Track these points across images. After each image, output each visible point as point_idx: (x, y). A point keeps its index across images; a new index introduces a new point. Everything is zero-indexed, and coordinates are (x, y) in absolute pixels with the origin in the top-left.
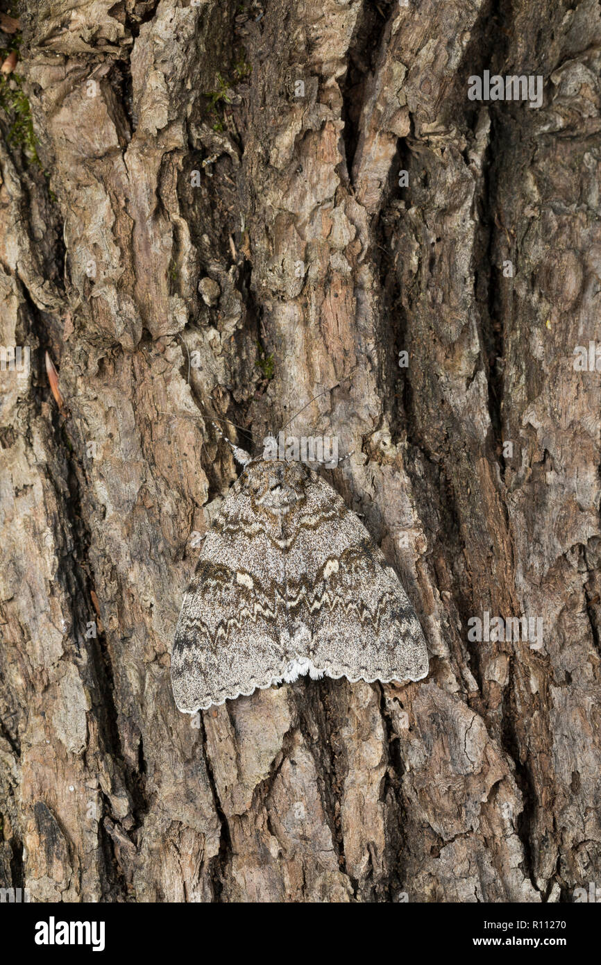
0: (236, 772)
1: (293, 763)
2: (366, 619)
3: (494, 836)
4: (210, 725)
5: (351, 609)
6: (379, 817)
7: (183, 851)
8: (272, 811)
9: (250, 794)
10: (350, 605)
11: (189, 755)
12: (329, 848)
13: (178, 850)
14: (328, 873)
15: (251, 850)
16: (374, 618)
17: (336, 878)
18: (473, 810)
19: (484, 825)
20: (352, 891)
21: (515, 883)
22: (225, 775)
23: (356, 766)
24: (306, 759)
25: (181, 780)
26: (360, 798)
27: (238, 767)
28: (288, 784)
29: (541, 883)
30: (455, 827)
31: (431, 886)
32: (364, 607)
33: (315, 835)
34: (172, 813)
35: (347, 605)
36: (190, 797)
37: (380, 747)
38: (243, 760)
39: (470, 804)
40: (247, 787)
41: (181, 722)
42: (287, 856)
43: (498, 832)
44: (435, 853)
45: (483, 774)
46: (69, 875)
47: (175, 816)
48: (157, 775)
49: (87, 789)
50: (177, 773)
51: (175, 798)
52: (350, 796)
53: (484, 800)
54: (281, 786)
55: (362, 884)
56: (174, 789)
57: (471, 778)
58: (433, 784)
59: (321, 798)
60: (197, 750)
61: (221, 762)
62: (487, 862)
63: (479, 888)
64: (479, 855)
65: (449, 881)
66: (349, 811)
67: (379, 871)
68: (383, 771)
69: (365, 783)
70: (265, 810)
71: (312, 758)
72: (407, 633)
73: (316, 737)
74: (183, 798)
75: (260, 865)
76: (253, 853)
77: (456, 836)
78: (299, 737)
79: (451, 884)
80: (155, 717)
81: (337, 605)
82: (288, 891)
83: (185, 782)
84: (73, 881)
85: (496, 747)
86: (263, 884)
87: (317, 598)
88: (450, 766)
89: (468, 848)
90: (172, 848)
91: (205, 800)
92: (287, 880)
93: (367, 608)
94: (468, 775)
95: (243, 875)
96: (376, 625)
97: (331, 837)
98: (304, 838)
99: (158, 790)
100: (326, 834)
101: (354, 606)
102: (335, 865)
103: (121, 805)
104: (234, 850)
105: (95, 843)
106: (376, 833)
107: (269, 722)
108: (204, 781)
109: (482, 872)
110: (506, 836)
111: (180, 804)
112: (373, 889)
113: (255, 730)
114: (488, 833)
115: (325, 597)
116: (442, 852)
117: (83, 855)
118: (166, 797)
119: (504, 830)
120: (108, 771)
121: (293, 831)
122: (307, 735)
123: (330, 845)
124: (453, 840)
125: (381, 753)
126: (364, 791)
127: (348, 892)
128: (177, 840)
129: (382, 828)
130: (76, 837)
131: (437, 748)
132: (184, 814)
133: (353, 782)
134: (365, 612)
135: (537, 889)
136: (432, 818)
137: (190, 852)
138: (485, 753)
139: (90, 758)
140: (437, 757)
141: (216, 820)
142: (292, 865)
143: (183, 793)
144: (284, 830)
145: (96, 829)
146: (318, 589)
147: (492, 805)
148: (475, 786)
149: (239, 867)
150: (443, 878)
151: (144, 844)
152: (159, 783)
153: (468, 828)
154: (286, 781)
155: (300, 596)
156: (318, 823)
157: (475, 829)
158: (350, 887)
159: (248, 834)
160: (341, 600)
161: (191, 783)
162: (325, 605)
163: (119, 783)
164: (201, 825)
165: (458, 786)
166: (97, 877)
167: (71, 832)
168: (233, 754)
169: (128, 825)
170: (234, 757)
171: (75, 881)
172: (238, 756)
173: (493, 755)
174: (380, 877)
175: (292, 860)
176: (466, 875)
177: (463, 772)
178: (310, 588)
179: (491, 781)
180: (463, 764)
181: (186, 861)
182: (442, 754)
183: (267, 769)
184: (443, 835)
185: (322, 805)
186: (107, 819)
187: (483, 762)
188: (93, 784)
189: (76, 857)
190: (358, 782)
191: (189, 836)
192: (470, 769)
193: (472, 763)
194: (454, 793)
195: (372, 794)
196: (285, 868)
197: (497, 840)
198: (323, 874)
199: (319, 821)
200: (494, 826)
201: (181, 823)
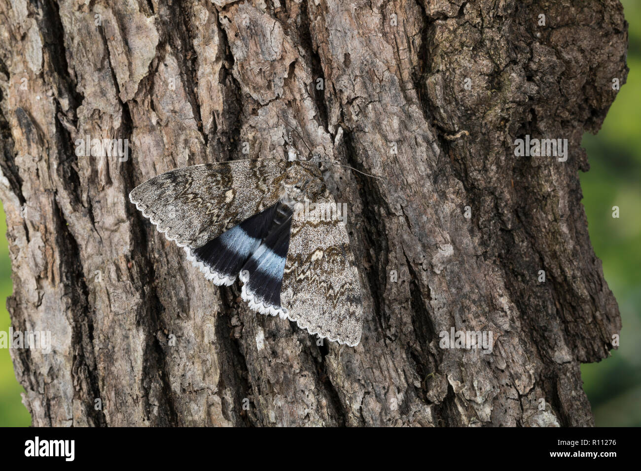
0: (128, 73)
1: (166, 65)
2: (330, 295)
3: (295, 100)
4: (112, 46)
5: (322, 286)
6: (220, 94)
7: (103, 128)
8: (154, 97)
9: (136, 86)
10: (322, 283)
11: (99, 66)
12: (191, 117)
13: (100, 127)
14: (188, 132)
15: (145, 124)
16: (335, 296)
17: (193, 134)
18: (279, 83)
19: (287, 92)
20: (204, 142)
21: (313, 130)
22: (122, 77)
23: (204, 63)
24: (172, 61)
25: (96, 82)
26: (209, 82)
27: (130, 70)
28: (163, 79)
29: (330, 128)
30: (269, 96)
31: (253, 134)
32: (331, 287)
33: (181, 110)
34: (93, 104)
35: (320, 283)
36: (103, 93)
37: (216, 48)
38: (133, 66)
39: (276, 80)
40: (135, 82)
41: (94, 46)
42: (163, 124)
43: (298, 97)
44: (255, 112)
45: (282, 58)
46: (40, 152)
47: (95, 106)
48: (83, 81)
49: (47, 96)
50: (94, 78)
51: (95, 95)
52: (202, 82)
53: (286, 76)
54: (159, 80)
55: (210, 136)
56: (93, 89)
57: (276, 63)
58: (249, 68)
59: (184, 86)
60: (106, 63)
61: (120, 68)
62: (290, 117)
63: (285, 133)
64: (284, 112)
65: (264, 130)
66: (202, 92)
67: (219, 127)
68: (220, 64)
69: (211, 73)
70: (149, 96)
71: (175, 60)
72: (354, 313)
73: (179, 48)
74: (100, 94)
75: (150, 132)
76: (147, 126)
77: (270, 101)
78: (168, 48)
79: (266, 132)
80: (78, 44)
81: (314, 280)
82: (167, 147)
83: (99, 83)
84: (44, 155)
85: (290, 41)
86: (152, 144)
87: (303, 273)
88: (261, 56)
89: (277, 107)
90: (97, 127)
91: (111, 93)
92: (165, 139)
93: (332, 289)
94: (274, 61)
95: (139, 140)
96: (335, 302)
97: (191, 110)
98: (174, 111)
99: (84, 91)
100: (189, 109)
101: (325, 285)
102: (195, 127)
103: (65, 103)
104: (134, 125)
105: (54, 130)
106: (219, 104)
107: (148, 40)
108: (110, 81)
109: (287, 124)
110: (303, 99)
111: (98, 99)
112: (219, 139)
113: (141, 46)
114: (290, 97)
115: (308, 273)
116: (260, 111)
117: (50, 139)
118: (89, 95)
119: (301, 95)
120: (55, 83)
121: (167, 108)
122: (173, 46)
123: (192, 115)
124: (267, 105)
125: (216, 52)
126: (210, 78)
127: (201, 142)
128: (99, 122)
129: (222, 100)
130: (44, 128)
131: (251, 44)
132: (100, 104)
133: (203, 73)
134: (331, 291)
135: (328, 132)
136: (252, 91)
137: (107, 128)
138: (283, 45)
139: (45, 76)
140: (252, 51)
141: (118, 105)
142: (167, 129)
143: (98, 91)
144: (161, 108)
145: (54, 121)
146: (306, 267)
147: (293, 80)
148: (279, 68)
149: (138, 134)
150: (261, 128)
151: (81, 127)
152: (84, 86)
153: (276, 95)
154: (162, 77)
155: (293, 267)
156: (183, 101)
157: (280, 95)
158: (202, 140)
159: (142, 113)
160: (317, 278)
161: (103, 84)
162: (307, 278)
163: (63, 90)
164: (110, 110)
165: (266, 68)
166: (56, 151)
167: (41, 125)
168: (126, 62)
169: (70, 116)
170: (127, 64)
171: (45, 156)
172: (130, 64)
173: (288, 46)
174: (221, 131)
175: (167, 125)
176: (277, 125)
177: (270, 59)
178: (301, 264)
179: (288, 62)
180: (270, 54)
181: (105, 134)
182: (255, 48)
183: (147, 69)
184: (260, 101)
185: (185, 90)
186: (59, 114)
187: (282, 51)
188: (50, 93)
189: (45, 141)
190: (206, 73)
191: (106, 118)
192: (274, 57)
193: (276, 52)
194: (264, 72)
195: (215, 80)
196: (163, 132)
197: (298, 102)
198: (184, 132)
199: (183, 100)
200: (295, 93)
201: (99, 111)
